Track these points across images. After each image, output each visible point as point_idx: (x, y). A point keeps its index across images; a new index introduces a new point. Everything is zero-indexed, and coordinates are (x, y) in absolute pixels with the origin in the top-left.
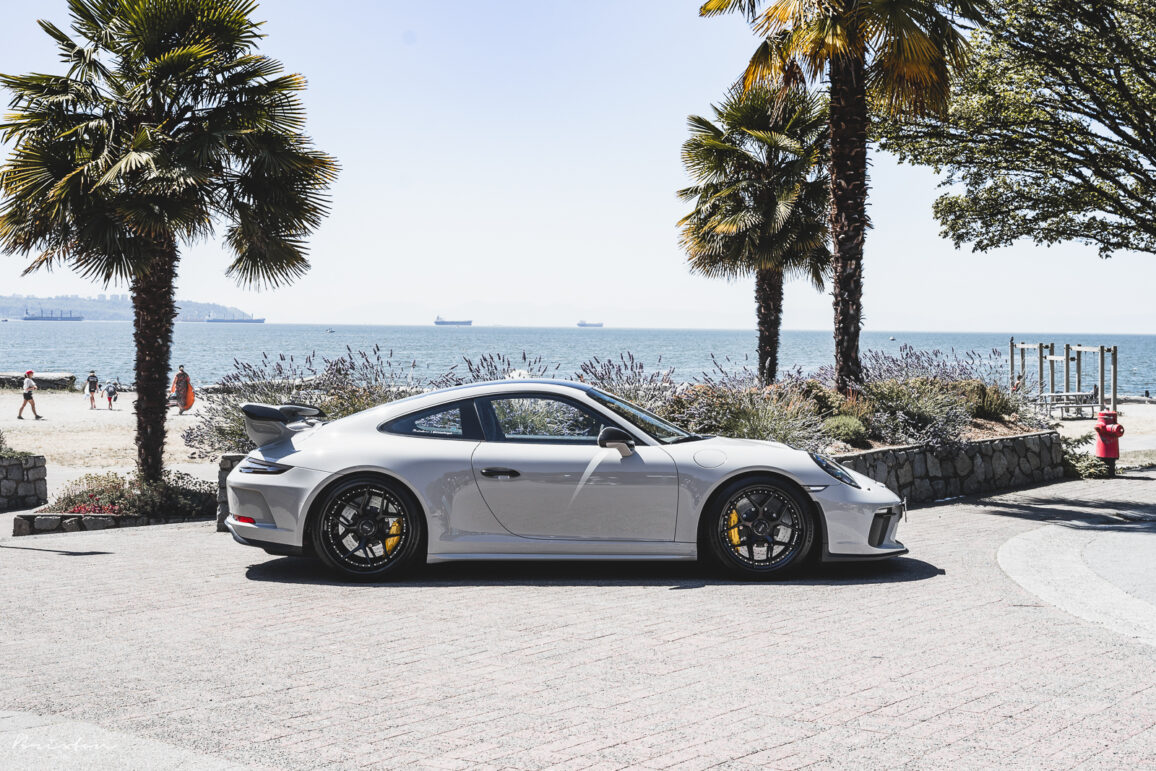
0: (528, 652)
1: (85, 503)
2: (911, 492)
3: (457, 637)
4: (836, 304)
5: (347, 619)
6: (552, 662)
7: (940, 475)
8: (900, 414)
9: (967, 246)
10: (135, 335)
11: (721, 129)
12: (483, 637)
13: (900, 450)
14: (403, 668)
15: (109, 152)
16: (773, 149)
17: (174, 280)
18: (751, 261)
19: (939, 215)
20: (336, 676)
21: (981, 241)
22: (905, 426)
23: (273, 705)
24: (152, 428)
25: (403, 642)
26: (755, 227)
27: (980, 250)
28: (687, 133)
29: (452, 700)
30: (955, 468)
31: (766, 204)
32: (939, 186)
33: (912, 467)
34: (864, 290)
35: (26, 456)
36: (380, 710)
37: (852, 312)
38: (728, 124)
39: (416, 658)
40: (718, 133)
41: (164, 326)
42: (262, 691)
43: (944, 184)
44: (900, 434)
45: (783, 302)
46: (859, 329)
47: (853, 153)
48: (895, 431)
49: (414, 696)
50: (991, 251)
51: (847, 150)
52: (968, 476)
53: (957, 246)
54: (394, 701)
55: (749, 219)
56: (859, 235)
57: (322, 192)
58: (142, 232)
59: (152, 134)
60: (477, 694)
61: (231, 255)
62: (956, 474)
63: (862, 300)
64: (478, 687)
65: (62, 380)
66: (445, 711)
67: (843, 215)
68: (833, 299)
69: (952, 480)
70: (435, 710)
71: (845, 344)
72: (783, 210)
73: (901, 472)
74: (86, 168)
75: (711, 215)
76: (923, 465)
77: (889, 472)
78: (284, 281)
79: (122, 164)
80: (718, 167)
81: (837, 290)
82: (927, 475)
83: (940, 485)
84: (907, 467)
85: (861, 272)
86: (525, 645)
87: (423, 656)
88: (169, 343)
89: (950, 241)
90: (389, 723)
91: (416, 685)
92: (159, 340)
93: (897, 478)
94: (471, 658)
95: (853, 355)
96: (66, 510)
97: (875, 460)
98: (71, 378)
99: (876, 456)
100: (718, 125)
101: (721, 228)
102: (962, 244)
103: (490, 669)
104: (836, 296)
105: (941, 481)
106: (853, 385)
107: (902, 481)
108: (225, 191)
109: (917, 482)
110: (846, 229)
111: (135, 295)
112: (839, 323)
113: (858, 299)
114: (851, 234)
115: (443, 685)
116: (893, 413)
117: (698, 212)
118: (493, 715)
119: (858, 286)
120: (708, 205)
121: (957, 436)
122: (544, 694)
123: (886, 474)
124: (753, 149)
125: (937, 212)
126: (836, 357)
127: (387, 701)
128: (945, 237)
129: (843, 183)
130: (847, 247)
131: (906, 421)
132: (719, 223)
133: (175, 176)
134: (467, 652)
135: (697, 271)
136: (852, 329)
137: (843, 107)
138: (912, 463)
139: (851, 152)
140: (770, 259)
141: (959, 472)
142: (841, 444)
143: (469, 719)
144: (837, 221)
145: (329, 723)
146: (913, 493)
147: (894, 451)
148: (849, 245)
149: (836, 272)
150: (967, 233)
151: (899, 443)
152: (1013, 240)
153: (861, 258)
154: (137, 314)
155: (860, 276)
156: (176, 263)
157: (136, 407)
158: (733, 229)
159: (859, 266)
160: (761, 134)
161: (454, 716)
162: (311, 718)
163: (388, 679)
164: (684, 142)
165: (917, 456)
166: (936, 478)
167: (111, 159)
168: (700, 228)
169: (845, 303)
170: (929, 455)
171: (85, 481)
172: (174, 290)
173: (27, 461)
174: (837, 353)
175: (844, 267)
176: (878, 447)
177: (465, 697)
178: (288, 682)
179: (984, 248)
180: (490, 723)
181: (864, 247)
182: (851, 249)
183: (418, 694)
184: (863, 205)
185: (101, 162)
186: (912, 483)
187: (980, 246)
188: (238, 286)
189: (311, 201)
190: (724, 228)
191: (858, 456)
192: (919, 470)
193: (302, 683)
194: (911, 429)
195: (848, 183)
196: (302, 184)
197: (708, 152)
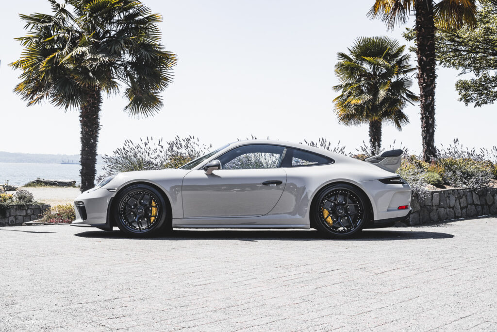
0: (284, 279)
1: (56, 218)
2: (467, 211)
3: (236, 271)
4: (422, 118)
5: (167, 261)
6: (302, 285)
7: (479, 203)
8: (458, 172)
9: (472, 105)
10: (81, 138)
11: (352, 58)
12: (253, 271)
13: (460, 190)
14: (199, 287)
15: (68, 47)
16: (376, 66)
17: (100, 112)
18: (367, 117)
19: (458, 88)
20: (151, 292)
21: (478, 102)
22: (460, 178)
23: (99, 309)
24: (88, 183)
25: (201, 273)
26: (369, 100)
27: (478, 106)
28: (336, 60)
29: (233, 308)
30: (486, 200)
31: (373, 90)
32: (459, 75)
33: (466, 199)
34: (436, 111)
35: (43, 205)
36: (177, 315)
37: (430, 122)
38: (355, 56)
39: (208, 282)
40: (351, 60)
41: (94, 134)
42: (96, 299)
43: (461, 74)
44: (458, 182)
45: (381, 137)
46: (434, 131)
47: (429, 44)
48: (456, 180)
49: (204, 305)
50: (484, 106)
51: (426, 42)
52: (492, 205)
53: (467, 104)
54: (189, 308)
55: (366, 97)
56: (433, 84)
57: (169, 71)
58: (82, 84)
59: (88, 38)
60: (251, 305)
61: (127, 101)
62: (486, 204)
63: (435, 116)
64: (252, 300)
65: (70, 183)
66: (228, 316)
67: (425, 74)
68: (420, 116)
69: (485, 206)
70: (220, 315)
71: (428, 138)
72: (382, 93)
73: (461, 201)
74: (57, 54)
75: (348, 97)
76: (471, 198)
77: (456, 200)
78: (151, 114)
79: (74, 53)
80: (351, 76)
81: (423, 112)
82: (473, 203)
83: (480, 208)
84: (464, 198)
85: (434, 102)
86: (281, 275)
87: (213, 281)
88: (97, 142)
89: (463, 103)
90: (183, 325)
91: (207, 299)
92: (92, 140)
93: (460, 203)
94: (246, 282)
95: (432, 144)
96: (47, 221)
97: (449, 194)
98: (74, 182)
99: (449, 192)
100: (351, 57)
101: (354, 102)
102: (469, 104)
103: (259, 289)
104: (422, 114)
105: (480, 207)
106: (432, 159)
107: (462, 205)
108: (123, 68)
109: (469, 206)
110: (426, 81)
111: (81, 119)
112: (424, 128)
113: (433, 116)
114: (429, 83)
115: (227, 299)
116: (455, 172)
117: (342, 96)
118: (265, 320)
119: (433, 109)
120: (347, 92)
121: (487, 184)
122: (303, 305)
123: (455, 201)
124: (366, 67)
125: (457, 87)
126: (423, 145)
127: (184, 309)
128: (460, 101)
129: (424, 58)
130: (427, 90)
131: (461, 176)
132: (352, 100)
133: (98, 58)
134: (243, 279)
135: (342, 122)
136: (431, 130)
137: (423, 21)
138: (466, 196)
139: (427, 43)
140: (376, 115)
141: (488, 203)
142: (432, 186)
143: (246, 323)
144: (421, 77)
145: (135, 324)
146: (468, 212)
147: (457, 190)
148: (428, 89)
149: (422, 102)
150: (471, 99)
151: (459, 187)
152: (494, 101)
153: (434, 96)
154: (82, 128)
155: (434, 104)
156: (100, 104)
157: (81, 173)
158: (360, 102)
159: (433, 99)
160: (371, 59)
161: (235, 320)
162: (123, 319)
163: (187, 294)
164: (335, 64)
165: (468, 193)
166: (477, 205)
167: (69, 50)
168: (343, 102)
169: (427, 118)
170: (473, 193)
171: (57, 208)
172: (100, 117)
173: (42, 206)
174: (424, 143)
175: (426, 100)
176: (448, 188)
177: (242, 306)
178: (116, 295)
179: (479, 105)
180: (264, 326)
181: (435, 90)
182: (429, 90)
183: (207, 305)
184: (434, 70)
185: (64, 51)
186: (466, 207)
187: (478, 104)
188: (129, 116)
189: (165, 75)
190: (355, 101)
191: (441, 191)
192: (470, 201)
193: (126, 296)
194: (464, 180)
195: (427, 59)
196: (160, 67)
197: (347, 68)
